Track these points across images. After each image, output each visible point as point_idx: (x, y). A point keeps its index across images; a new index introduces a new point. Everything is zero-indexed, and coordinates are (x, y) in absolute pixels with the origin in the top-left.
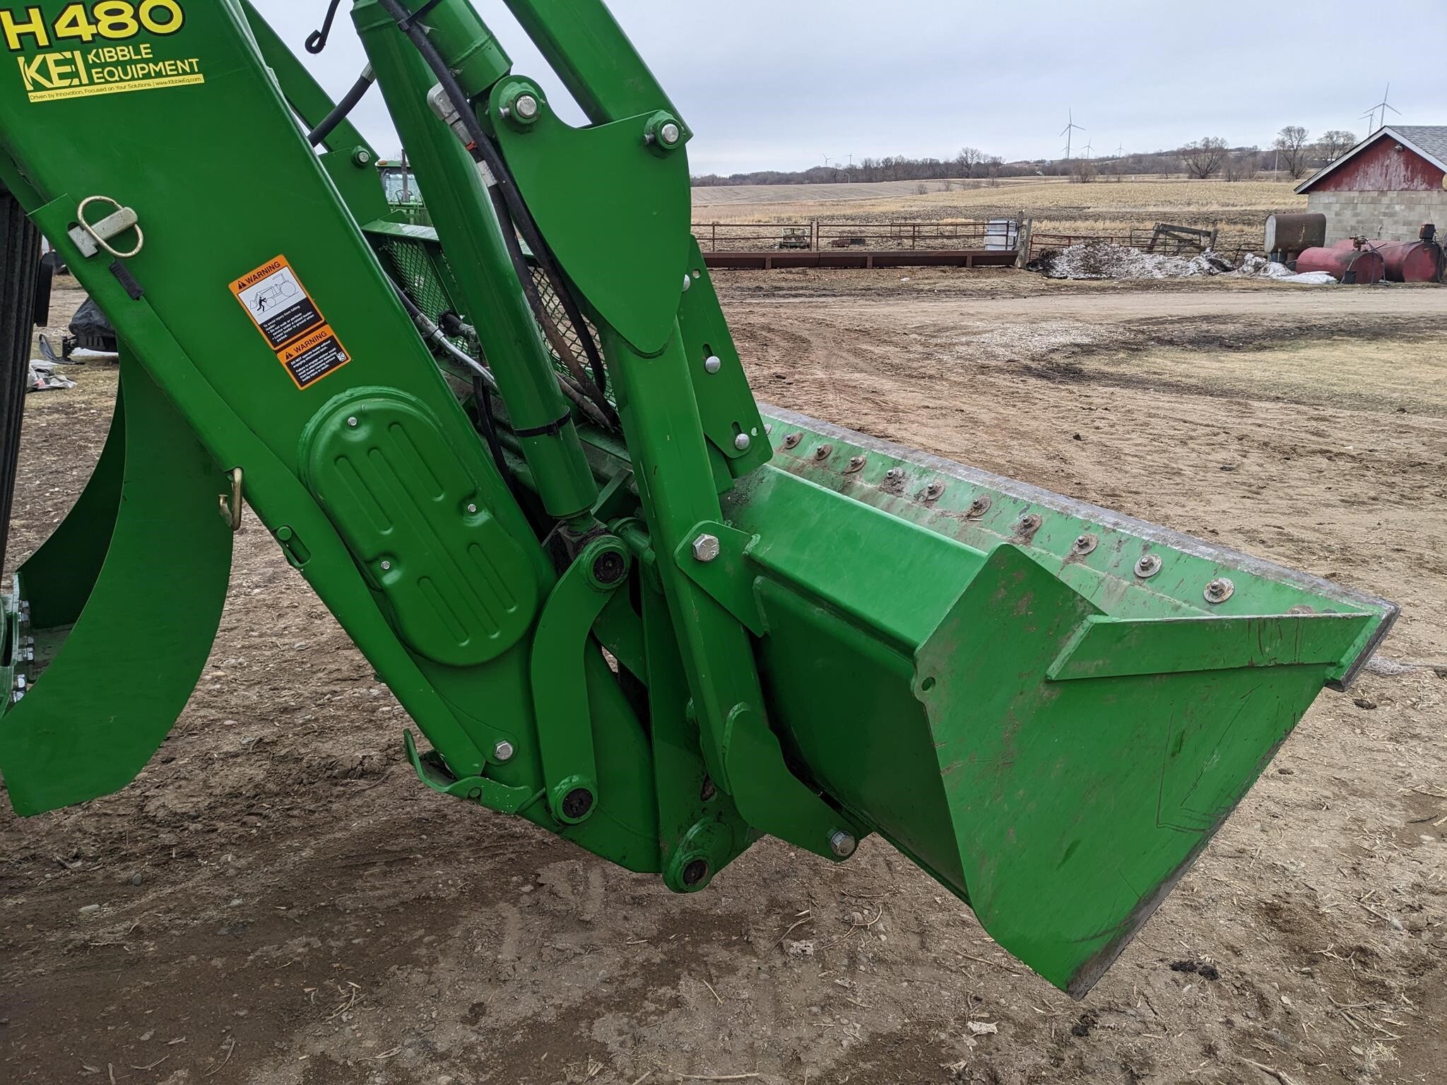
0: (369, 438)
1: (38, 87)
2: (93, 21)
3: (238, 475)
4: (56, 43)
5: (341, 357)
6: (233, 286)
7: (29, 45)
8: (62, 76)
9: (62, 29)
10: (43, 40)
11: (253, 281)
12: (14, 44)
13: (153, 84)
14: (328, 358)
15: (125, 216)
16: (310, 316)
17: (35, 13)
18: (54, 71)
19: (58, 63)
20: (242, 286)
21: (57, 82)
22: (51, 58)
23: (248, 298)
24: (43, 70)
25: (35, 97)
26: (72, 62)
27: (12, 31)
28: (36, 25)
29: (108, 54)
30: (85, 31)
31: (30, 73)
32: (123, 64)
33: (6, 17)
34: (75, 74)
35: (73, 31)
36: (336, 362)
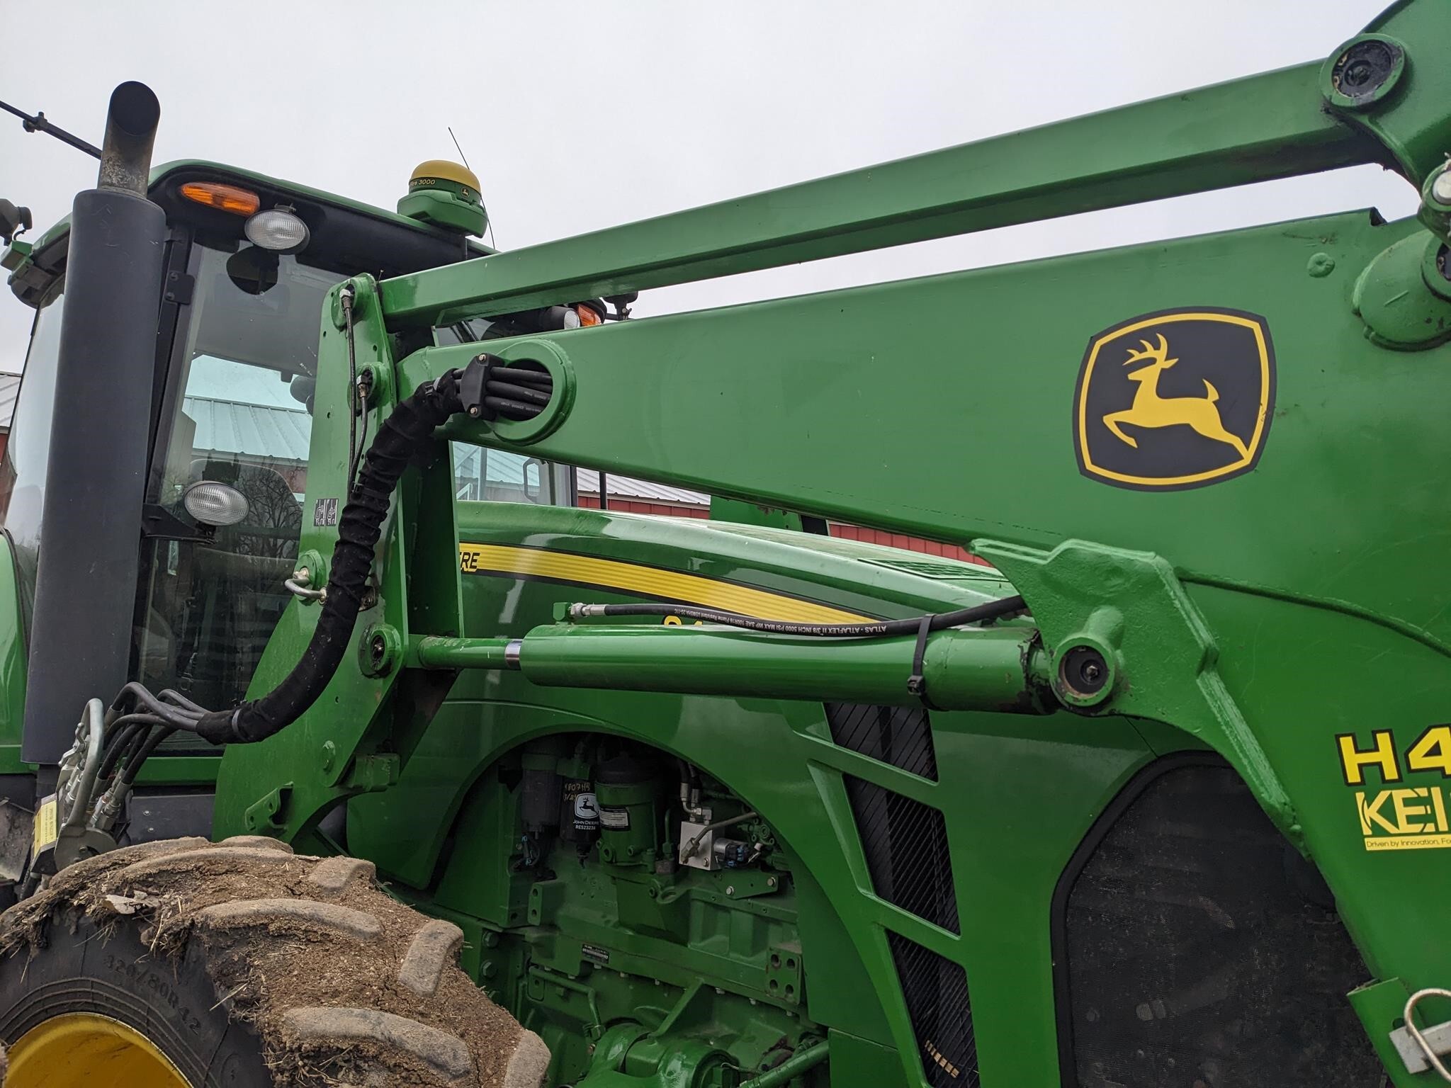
1: (1378, 831)
4: (1408, 775)
7: (1373, 779)
8: (1411, 819)
9: (1418, 759)
10: (1391, 773)
12: (1354, 776)
17: (1384, 739)
18: (1402, 812)
19: (1407, 802)
21: (1404, 827)
22: (1399, 795)
24: (1388, 811)
25: (1373, 844)
26: (1428, 801)
27: (1353, 761)
28: (1385, 754)
31: (1370, 813)
33: (1347, 743)
34: (1431, 818)
35: (1434, 762)
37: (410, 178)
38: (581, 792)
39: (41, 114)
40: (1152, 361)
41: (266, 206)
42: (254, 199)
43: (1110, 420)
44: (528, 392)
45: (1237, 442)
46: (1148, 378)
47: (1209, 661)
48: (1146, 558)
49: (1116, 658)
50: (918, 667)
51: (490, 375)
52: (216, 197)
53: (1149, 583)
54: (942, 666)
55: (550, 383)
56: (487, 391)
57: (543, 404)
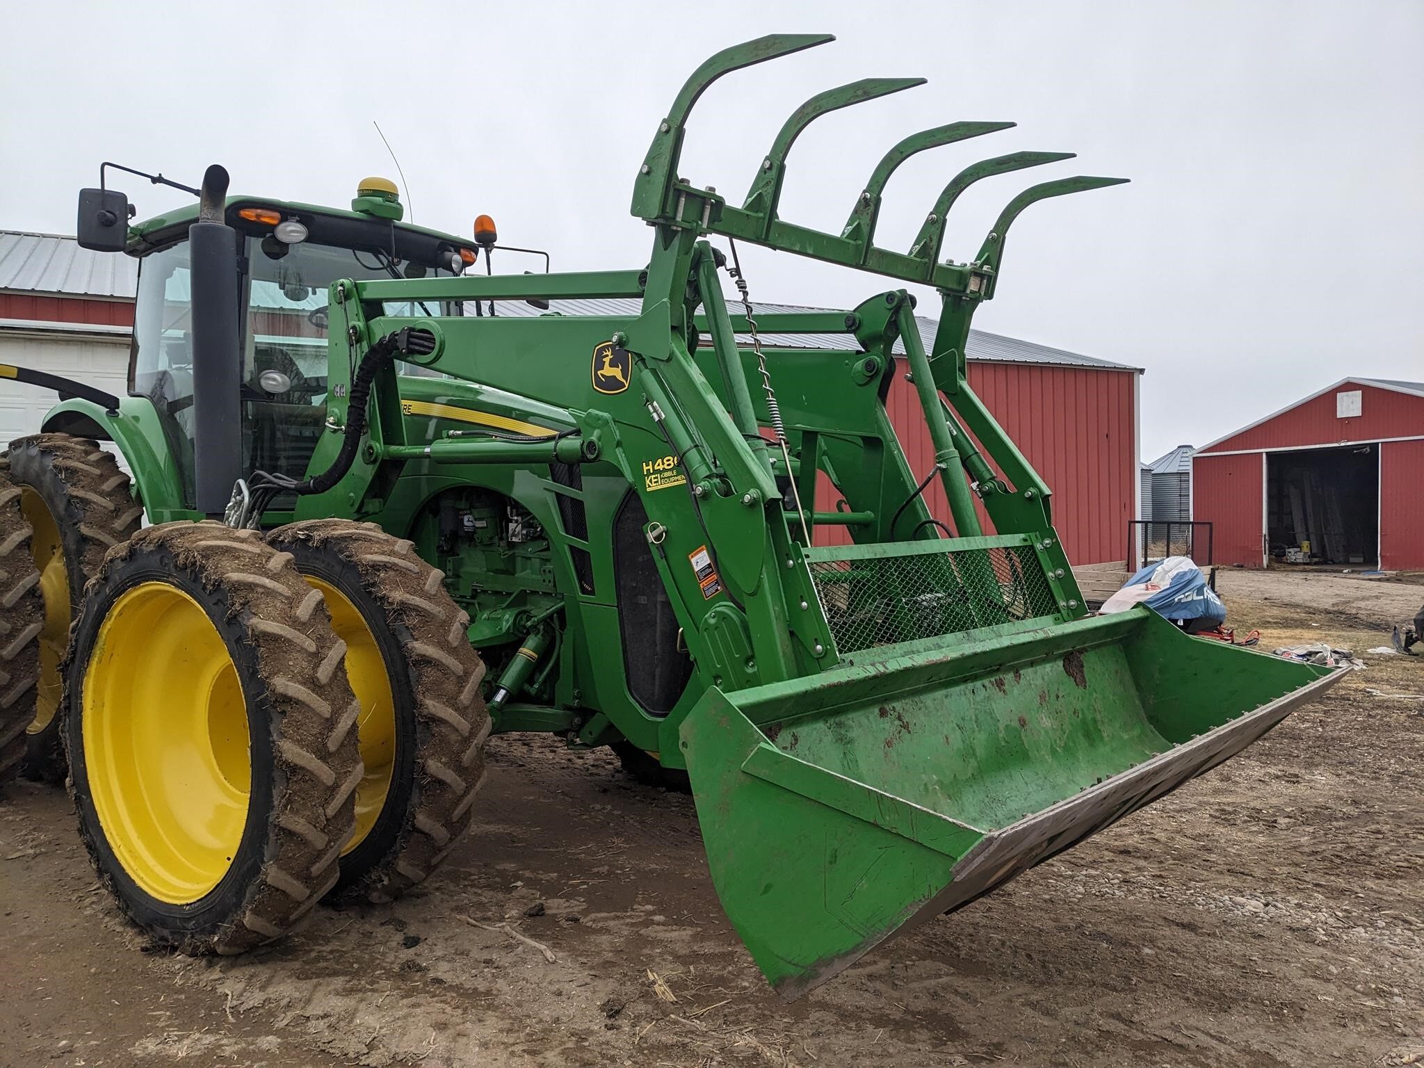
0: (716, 623)
1: (649, 486)
2: (663, 464)
3: (680, 630)
4: (655, 472)
5: (719, 588)
6: (690, 556)
8: (655, 482)
11: (696, 554)
13: (676, 483)
14: (715, 588)
15: (661, 528)
16: (710, 570)
18: (653, 481)
20: (692, 557)
23: (693, 561)
24: (651, 481)
25: (648, 490)
27: (645, 468)
29: (666, 474)
30: (661, 467)
32: (668, 477)
36: (717, 590)
37: (357, 188)
38: (466, 514)
39: (160, 175)
40: (607, 356)
41: (284, 219)
42: (277, 215)
43: (599, 372)
44: (426, 343)
45: (624, 381)
46: (607, 360)
47: (619, 444)
48: (606, 415)
49: (599, 444)
50: (555, 450)
51: (410, 336)
52: (258, 216)
53: (606, 422)
54: (561, 449)
55: (434, 339)
56: (409, 343)
57: (433, 348)
